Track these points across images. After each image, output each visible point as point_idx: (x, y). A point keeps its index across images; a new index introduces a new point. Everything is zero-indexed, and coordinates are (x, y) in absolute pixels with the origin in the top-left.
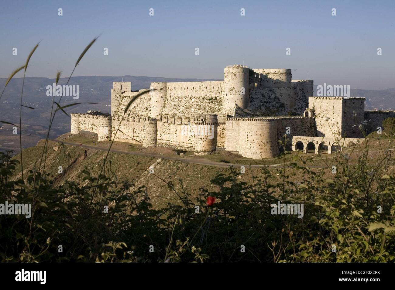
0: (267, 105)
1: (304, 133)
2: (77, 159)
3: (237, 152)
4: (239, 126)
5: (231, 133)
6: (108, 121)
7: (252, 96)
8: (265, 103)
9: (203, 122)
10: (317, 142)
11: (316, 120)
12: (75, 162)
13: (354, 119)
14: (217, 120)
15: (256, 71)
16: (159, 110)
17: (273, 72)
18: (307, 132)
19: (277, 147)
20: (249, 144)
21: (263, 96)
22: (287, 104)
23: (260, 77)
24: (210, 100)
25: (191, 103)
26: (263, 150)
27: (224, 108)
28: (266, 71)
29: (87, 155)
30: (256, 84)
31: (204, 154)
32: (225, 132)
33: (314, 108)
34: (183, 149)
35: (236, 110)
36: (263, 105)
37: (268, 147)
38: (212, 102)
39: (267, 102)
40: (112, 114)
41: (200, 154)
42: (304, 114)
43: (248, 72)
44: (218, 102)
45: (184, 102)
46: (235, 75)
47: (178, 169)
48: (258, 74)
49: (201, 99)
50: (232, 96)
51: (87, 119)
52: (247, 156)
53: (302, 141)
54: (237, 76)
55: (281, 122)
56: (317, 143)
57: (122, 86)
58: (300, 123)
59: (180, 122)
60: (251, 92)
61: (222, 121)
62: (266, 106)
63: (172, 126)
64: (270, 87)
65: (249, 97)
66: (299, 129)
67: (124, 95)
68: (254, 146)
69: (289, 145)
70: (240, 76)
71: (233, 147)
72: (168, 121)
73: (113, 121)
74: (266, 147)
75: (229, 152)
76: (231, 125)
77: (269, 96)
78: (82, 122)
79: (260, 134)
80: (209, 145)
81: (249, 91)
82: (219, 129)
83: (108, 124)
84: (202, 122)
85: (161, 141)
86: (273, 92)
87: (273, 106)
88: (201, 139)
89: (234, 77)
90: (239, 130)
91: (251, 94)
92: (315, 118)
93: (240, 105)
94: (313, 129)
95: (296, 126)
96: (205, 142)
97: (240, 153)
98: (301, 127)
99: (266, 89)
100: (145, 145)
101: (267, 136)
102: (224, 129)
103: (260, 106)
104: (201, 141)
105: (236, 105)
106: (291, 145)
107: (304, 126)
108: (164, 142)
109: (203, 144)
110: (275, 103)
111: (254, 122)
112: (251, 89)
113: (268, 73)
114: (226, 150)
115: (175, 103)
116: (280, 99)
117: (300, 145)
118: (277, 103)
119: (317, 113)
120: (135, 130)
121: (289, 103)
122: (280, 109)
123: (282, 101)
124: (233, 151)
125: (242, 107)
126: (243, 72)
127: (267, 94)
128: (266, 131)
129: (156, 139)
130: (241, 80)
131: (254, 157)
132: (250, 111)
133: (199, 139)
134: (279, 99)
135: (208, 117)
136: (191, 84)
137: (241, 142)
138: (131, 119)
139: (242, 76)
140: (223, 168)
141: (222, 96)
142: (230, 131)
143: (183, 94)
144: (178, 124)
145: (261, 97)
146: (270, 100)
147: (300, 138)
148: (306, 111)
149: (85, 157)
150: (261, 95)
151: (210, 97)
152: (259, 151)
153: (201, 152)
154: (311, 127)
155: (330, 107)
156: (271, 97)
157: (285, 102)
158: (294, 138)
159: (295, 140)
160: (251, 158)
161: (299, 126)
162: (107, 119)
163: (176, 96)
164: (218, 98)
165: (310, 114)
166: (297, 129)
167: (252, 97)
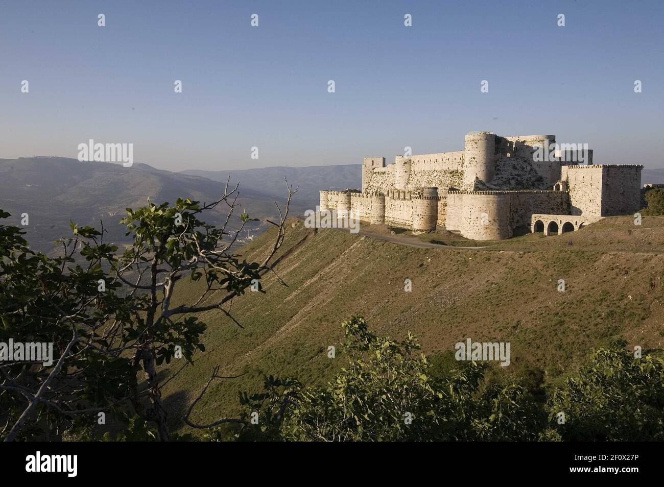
0: (519, 179)
1: (551, 211)
2: (306, 237)
3: (460, 231)
4: (462, 201)
5: (453, 209)
6: (347, 197)
7: (499, 168)
8: (516, 176)
9: (420, 196)
10: (561, 221)
11: (570, 194)
12: (305, 239)
13: (623, 193)
14: (437, 193)
15: (509, 139)
16: (403, 186)
17: (530, 140)
18: (556, 210)
19: (509, 228)
20: (472, 222)
21: (515, 168)
22: (546, 178)
23: (514, 146)
24: (451, 173)
25: (433, 177)
26: (488, 230)
27: (464, 182)
28: (522, 139)
29: (317, 232)
30: (509, 155)
31: (421, 233)
32: (446, 208)
33: (567, 179)
34: (406, 227)
35: (476, 184)
36: (513, 178)
37: (496, 226)
38: (453, 176)
39: (518, 175)
40: (363, 191)
41: (417, 233)
42: (554, 187)
43: (494, 139)
44: (458, 176)
45: (426, 177)
46: (476, 143)
47: (374, 248)
48: (511, 143)
49: (443, 173)
50: (473, 168)
51: (333, 196)
52: (468, 237)
53: (542, 220)
54: (478, 144)
55: (518, 196)
56: (561, 223)
57: (373, 161)
58: (546, 198)
59: (403, 197)
60: (498, 163)
61: (443, 195)
62: (517, 180)
63: (398, 202)
64: (524, 157)
65: (496, 169)
66: (543, 206)
67: (375, 171)
68: (477, 225)
69: (527, 225)
70: (482, 145)
71: (455, 226)
72: (393, 196)
73: (352, 197)
74: (492, 227)
75: (449, 231)
76: (452, 199)
77: (523, 168)
78: (329, 200)
79: (485, 210)
80: (426, 223)
81: (496, 162)
82: (440, 204)
83: (347, 200)
84: (418, 196)
85: (388, 218)
86: (529, 163)
87: (527, 180)
88: (418, 215)
89: (475, 145)
90: (462, 205)
91: (498, 166)
92: (568, 192)
93: (482, 177)
94: (565, 206)
95: (539, 202)
96: (422, 219)
97: (461, 233)
98: (547, 203)
99: (520, 160)
100: (372, 223)
101: (495, 213)
102: (445, 205)
103: (509, 180)
104: (418, 218)
105: (477, 178)
106: (530, 225)
107: (551, 202)
108: (391, 219)
109: (420, 222)
110: (530, 176)
111: (478, 196)
112: (498, 160)
113: (525, 141)
114: (447, 229)
115: (418, 178)
116: (537, 172)
117: (540, 226)
118: (533, 176)
119: (571, 186)
120: (368, 207)
121: (549, 176)
122: (536, 183)
123: (540, 174)
124: (454, 231)
125: (484, 181)
126: (486, 139)
127: (520, 165)
128: (493, 207)
129: (384, 216)
130: (484, 148)
131: (477, 238)
132: (495, 185)
133: (416, 216)
134: (535, 171)
135: (426, 190)
136: (433, 157)
137: (464, 220)
138: (365, 195)
139: (484, 145)
140: (415, 249)
141: (463, 169)
142: (451, 206)
143: (426, 167)
144: (402, 199)
145: (512, 169)
146: (523, 173)
147: (540, 217)
148: (557, 183)
149: (315, 234)
150: (511, 167)
151: (452, 170)
152: (483, 231)
153: (418, 230)
154: (562, 204)
155: (588, 178)
156: (525, 170)
157: (544, 175)
158: (534, 216)
159: (535, 218)
160: (473, 240)
161: (543, 202)
162: (346, 195)
163: (420, 170)
164: (460, 171)
165: (561, 187)
166: (540, 206)
167: (499, 170)
